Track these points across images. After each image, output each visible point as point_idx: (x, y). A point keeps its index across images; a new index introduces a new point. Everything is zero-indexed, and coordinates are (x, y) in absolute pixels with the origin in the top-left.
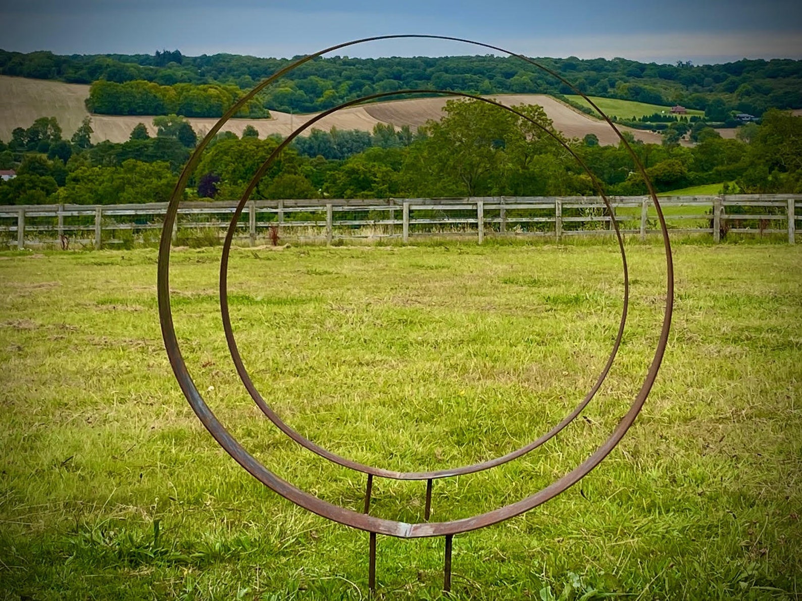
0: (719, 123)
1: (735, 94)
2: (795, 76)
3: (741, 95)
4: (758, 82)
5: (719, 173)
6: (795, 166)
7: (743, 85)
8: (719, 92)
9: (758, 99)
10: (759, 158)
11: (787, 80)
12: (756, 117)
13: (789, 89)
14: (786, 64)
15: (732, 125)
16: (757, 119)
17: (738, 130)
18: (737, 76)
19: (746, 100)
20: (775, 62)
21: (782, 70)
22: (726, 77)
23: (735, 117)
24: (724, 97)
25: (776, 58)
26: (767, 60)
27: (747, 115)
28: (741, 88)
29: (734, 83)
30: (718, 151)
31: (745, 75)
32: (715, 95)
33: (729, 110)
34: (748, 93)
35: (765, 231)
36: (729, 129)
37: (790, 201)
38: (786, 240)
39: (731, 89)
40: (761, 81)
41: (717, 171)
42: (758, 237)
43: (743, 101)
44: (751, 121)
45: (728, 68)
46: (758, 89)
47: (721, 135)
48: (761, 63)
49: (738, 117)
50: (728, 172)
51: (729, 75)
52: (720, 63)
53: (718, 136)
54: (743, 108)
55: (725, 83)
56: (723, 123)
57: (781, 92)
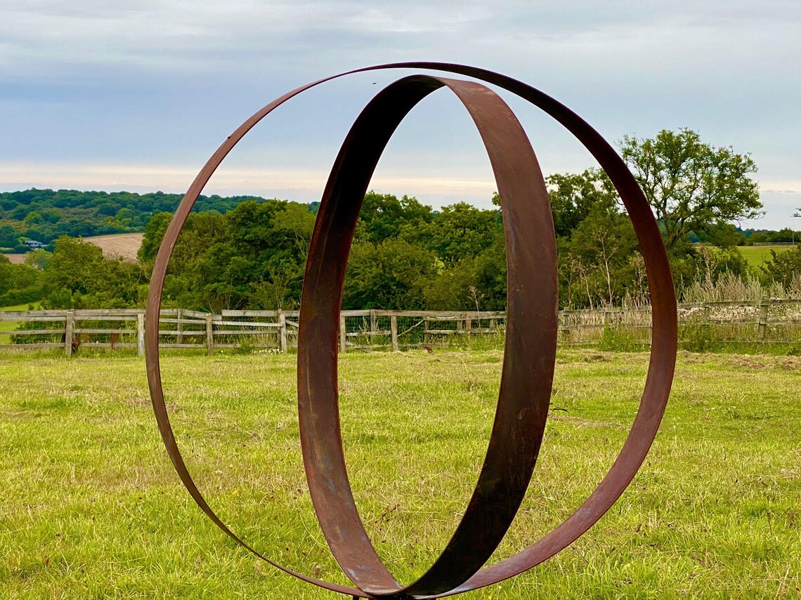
0: (8, 249)
1: (24, 222)
2: (81, 206)
3: (30, 223)
4: (45, 211)
5: (13, 296)
6: (95, 288)
7: (31, 213)
8: (8, 219)
9: (46, 227)
10: (52, 282)
11: (72, 210)
12: (44, 244)
13: (76, 218)
14: (74, 195)
15: (21, 251)
16: (45, 246)
17: (27, 255)
18: (26, 204)
19: (34, 228)
20: (63, 192)
21: (69, 200)
22: (15, 206)
23: (24, 243)
24: (14, 224)
25: (63, 189)
26: (56, 190)
27: (35, 242)
28: (31, 215)
29: (22, 211)
30: (9, 275)
31: (33, 203)
32: (4, 222)
33: (17, 237)
34: (37, 221)
35: (116, 345)
36: (19, 255)
37: (140, 316)
38: (136, 354)
39: (20, 216)
40: (50, 210)
41: (11, 294)
42: (108, 351)
43: (32, 228)
44: (39, 247)
45: (17, 196)
46: (46, 217)
47: (10, 260)
48: (49, 193)
49: (27, 243)
50: (22, 295)
51: (18, 203)
52: (10, 192)
53: (7, 260)
54: (32, 235)
55: (14, 210)
56: (12, 249)
57: (67, 221)
